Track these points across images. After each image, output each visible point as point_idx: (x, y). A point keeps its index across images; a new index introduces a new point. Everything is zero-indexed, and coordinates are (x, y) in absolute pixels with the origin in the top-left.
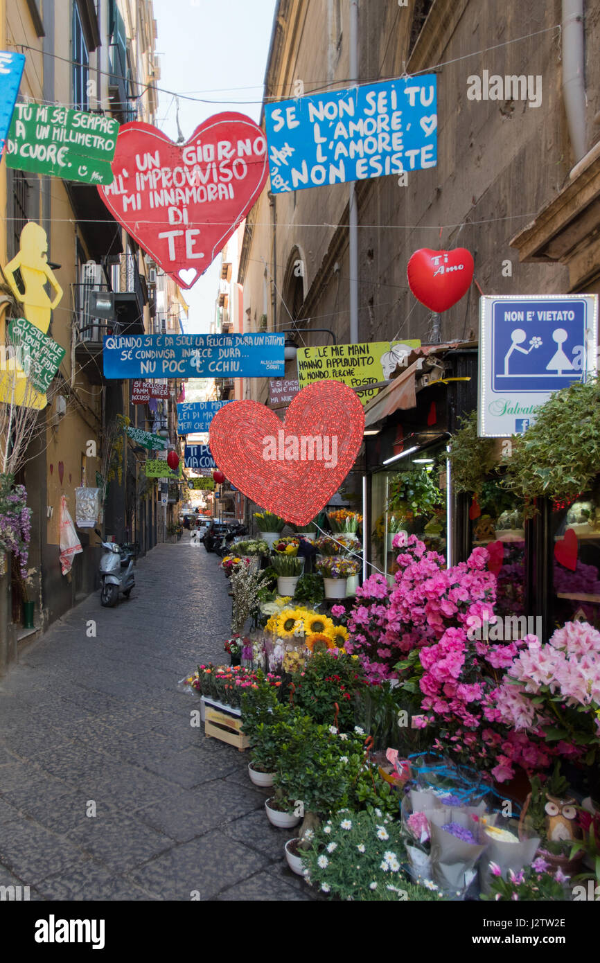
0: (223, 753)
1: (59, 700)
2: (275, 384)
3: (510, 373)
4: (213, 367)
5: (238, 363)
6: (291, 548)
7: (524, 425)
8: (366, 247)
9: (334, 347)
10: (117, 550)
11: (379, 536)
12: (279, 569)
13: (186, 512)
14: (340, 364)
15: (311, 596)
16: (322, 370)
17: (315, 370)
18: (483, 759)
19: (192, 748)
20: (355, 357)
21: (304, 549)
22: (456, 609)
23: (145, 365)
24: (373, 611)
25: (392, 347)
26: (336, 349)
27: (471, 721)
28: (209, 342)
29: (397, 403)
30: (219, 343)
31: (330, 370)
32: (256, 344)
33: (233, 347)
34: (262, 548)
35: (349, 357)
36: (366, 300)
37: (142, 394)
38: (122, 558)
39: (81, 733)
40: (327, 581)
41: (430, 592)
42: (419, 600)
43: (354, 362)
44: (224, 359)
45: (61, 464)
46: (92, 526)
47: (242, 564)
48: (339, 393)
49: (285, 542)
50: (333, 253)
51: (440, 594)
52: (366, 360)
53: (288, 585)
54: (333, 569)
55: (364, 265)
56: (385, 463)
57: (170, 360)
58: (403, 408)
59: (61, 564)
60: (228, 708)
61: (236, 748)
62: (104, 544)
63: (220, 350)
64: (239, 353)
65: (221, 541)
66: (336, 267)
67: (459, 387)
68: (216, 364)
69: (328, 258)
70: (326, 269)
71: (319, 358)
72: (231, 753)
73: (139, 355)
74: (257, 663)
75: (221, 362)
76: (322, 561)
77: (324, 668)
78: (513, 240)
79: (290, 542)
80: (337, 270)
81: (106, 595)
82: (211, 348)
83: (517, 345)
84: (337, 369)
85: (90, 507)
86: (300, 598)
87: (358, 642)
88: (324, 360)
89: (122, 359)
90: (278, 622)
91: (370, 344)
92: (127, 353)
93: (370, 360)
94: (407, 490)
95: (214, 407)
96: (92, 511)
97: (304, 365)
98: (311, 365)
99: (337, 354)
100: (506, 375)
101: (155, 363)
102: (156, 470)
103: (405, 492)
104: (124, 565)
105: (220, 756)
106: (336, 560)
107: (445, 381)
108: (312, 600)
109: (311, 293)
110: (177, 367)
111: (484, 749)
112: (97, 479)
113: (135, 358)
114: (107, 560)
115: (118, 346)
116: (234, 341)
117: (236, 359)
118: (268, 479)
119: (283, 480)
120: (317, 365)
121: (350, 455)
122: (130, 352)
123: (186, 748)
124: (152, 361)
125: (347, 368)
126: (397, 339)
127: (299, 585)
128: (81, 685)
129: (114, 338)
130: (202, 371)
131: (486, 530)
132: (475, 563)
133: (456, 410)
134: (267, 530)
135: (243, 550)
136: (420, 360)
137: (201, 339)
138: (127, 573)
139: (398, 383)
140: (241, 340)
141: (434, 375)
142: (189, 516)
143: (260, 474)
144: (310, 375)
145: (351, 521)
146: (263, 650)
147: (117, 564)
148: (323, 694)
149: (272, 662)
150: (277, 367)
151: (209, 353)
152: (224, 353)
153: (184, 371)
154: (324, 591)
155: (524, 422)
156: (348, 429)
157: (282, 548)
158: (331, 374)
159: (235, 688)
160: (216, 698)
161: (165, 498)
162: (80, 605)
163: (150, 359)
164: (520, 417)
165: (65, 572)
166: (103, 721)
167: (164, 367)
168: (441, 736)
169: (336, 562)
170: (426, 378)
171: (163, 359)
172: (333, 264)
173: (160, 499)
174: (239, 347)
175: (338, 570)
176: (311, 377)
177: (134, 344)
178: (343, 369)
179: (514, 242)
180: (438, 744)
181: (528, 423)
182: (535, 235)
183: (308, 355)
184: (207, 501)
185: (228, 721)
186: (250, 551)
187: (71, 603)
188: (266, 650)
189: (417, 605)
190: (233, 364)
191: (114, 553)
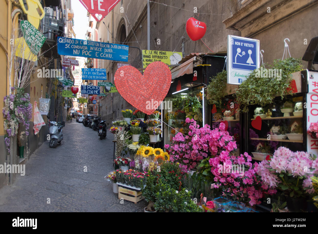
0: (129, 205)
1: (45, 189)
2: (119, 65)
3: (237, 63)
4: (102, 55)
5: (111, 55)
6: (137, 124)
7: (241, 81)
8: (153, 20)
9: (155, 51)
10: (57, 125)
11: (167, 120)
12: (133, 132)
13: (72, 112)
14: (157, 58)
15: (145, 141)
16: (151, 59)
17: (148, 59)
18: (242, 198)
19: (115, 205)
20: (162, 56)
21: (141, 124)
22: (224, 144)
23: (75, 51)
24: (181, 146)
25: (173, 54)
26: (156, 52)
27: (237, 184)
28: (101, 45)
29: (185, 72)
30: (104, 46)
31: (153, 59)
32: (118, 49)
33: (110, 48)
34: (125, 124)
35: (160, 56)
36: (153, 38)
37: (67, 63)
38: (58, 128)
39: (62, 203)
40: (151, 136)
41: (215, 138)
42: (206, 141)
43: (161, 58)
44: (106, 53)
45: (35, 88)
46: (47, 114)
47: (119, 130)
48: (163, 67)
49: (134, 121)
50: (140, 21)
51: (218, 139)
52: (165, 57)
53: (136, 138)
54: (154, 131)
55: (153, 27)
56: (173, 94)
57: (85, 50)
58: (188, 73)
59: (34, 130)
60: (130, 187)
61: (133, 203)
62: (51, 122)
63: (105, 49)
64: (112, 51)
65: (91, 122)
66: (141, 26)
67: (207, 68)
68: (103, 54)
69: (137, 23)
70: (136, 27)
71: (149, 54)
72: (132, 205)
73: (73, 47)
74: (137, 168)
75: (105, 54)
76: (149, 129)
77: (168, 168)
78: (224, 21)
79: (136, 122)
80: (141, 28)
81: (52, 143)
82: (102, 48)
83: (239, 53)
84: (156, 59)
85: (46, 107)
86: (142, 142)
87: (176, 158)
88: (151, 55)
89: (66, 48)
90: (142, 151)
91: (166, 52)
92: (68, 45)
93: (166, 58)
94: (191, 102)
95: (97, 71)
96: (47, 108)
97: (145, 56)
98: (147, 57)
99: (156, 54)
100: (236, 63)
101: (79, 51)
102: (67, 94)
103: (190, 103)
104: (59, 131)
105: (128, 207)
106: (154, 128)
107: (203, 65)
108: (146, 143)
109: (129, 35)
110: (88, 53)
111: (242, 194)
112: (46, 95)
113: (71, 48)
114: (52, 128)
115: (64, 42)
116: (110, 46)
117: (111, 53)
118: (137, 97)
119: (143, 97)
120: (149, 57)
121: (166, 89)
122: (69, 45)
123: (113, 205)
124: (78, 50)
125: (159, 59)
126: (175, 51)
127: (140, 138)
128: (53, 182)
129: (62, 38)
130: (98, 56)
131: (218, 117)
132: (222, 128)
133: (206, 76)
134: (127, 117)
135: (118, 124)
136: (195, 57)
137: (98, 43)
138: (60, 134)
139: (185, 65)
140: (113, 46)
141: (198, 63)
142: (74, 113)
143: (134, 95)
144: (146, 60)
145: (157, 114)
146: (140, 162)
147: (57, 130)
148: (169, 178)
149: (144, 167)
150: (125, 58)
151: (101, 50)
152: (106, 50)
153: (91, 55)
154: (150, 140)
155: (241, 79)
156: (166, 80)
157: (134, 124)
158: (154, 61)
159: (134, 178)
160: (124, 183)
161: (66, 105)
162: (40, 148)
163: (77, 49)
164: (240, 78)
165: (36, 133)
166: (70, 197)
167: (83, 53)
168: (224, 191)
169: (155, 129)
170: (195, 64)
171: (82, 49)
172: (139, 25)
173: (64, 106)
174: (112, 49)
175: (155, 132)
176: (147, 61)
177: (71, 42)
178: (158, 59)
179: (224, 22)
180: (224, 194)
181: (242, 80)
182: (232, 20)
183: (146, 53)
184: (80, 108)
185: (130, 192)
186: (121, 125)
187: (37, 146)
188: (141, 163)
189: (204, 143)
190: (110, 55)
191: (55, 126)
